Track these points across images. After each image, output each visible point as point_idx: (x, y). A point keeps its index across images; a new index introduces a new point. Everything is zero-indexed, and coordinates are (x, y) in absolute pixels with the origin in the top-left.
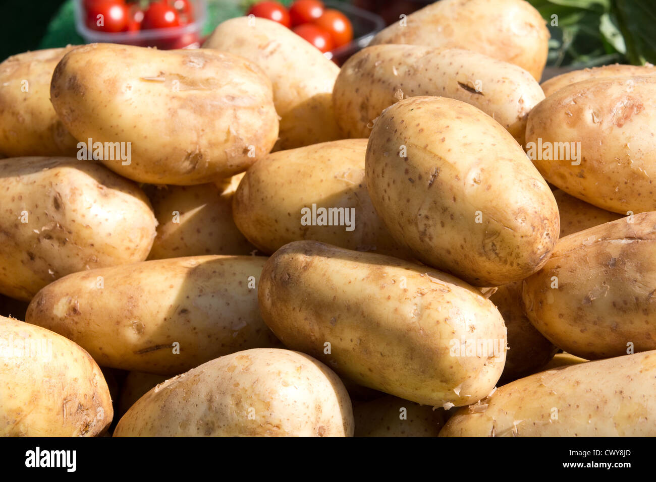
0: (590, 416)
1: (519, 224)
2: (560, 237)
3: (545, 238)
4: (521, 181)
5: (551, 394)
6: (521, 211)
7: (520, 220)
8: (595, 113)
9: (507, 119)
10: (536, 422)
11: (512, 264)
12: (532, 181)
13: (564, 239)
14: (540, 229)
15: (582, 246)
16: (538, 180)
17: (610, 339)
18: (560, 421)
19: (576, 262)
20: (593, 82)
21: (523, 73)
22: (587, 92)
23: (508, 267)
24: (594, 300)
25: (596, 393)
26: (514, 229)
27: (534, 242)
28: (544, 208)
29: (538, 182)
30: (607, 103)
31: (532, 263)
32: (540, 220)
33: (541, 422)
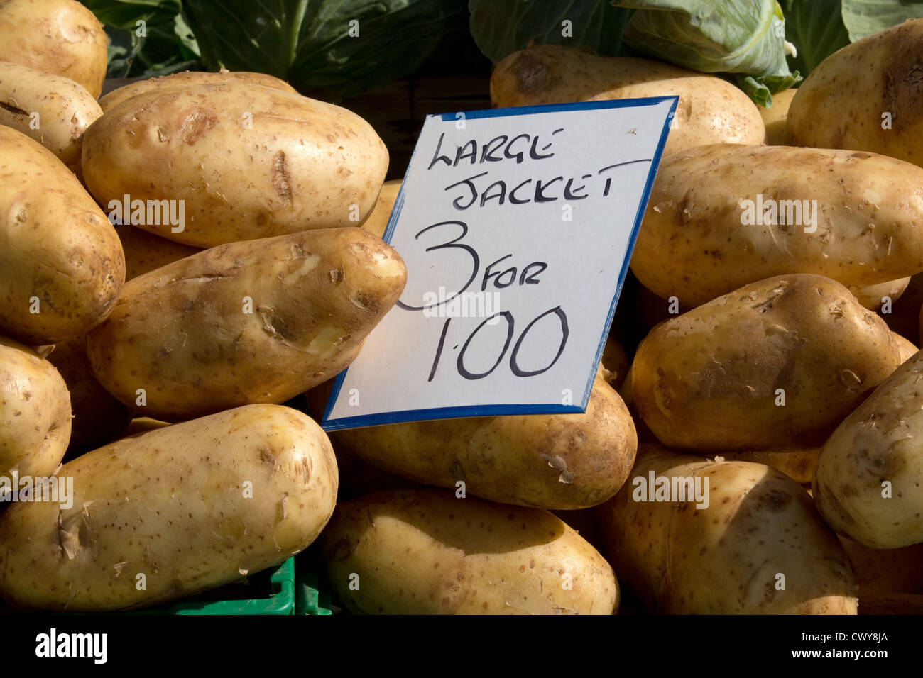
0: (173, 490)
1: (75, 268)
2: (128, 279)
3: (108, 282)
4: (74, 216)
5: (126, 467)
6: (77, 252)
7: (76, 263)
8: (160, 129)
9: (59, 143)
10: (111, 501)
11: (70, 316)
12: (88, 214)
13: (132, 282)
14: (101, 272)
15: (153, 289)
16: (95, 213)
17: (192, 396)
18: (138, 498)
19: (146, 309)
20: (157, 93)
21: (75, 86)
22: (151, 106)
23: (66, 319)
24: (171, 352)
25: (179, 462)
26: (69, 273)
27: (95, 288)
28: (104, 246)
29: (95, 215)
30: (175, 117)
31: (95, 313)
32: (100, 261)
33: (116, 502)
